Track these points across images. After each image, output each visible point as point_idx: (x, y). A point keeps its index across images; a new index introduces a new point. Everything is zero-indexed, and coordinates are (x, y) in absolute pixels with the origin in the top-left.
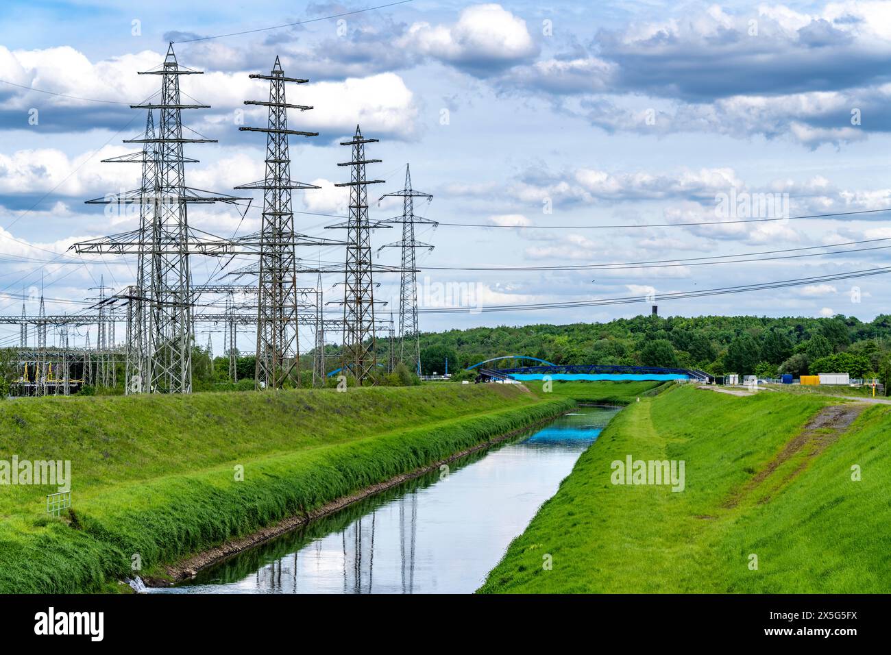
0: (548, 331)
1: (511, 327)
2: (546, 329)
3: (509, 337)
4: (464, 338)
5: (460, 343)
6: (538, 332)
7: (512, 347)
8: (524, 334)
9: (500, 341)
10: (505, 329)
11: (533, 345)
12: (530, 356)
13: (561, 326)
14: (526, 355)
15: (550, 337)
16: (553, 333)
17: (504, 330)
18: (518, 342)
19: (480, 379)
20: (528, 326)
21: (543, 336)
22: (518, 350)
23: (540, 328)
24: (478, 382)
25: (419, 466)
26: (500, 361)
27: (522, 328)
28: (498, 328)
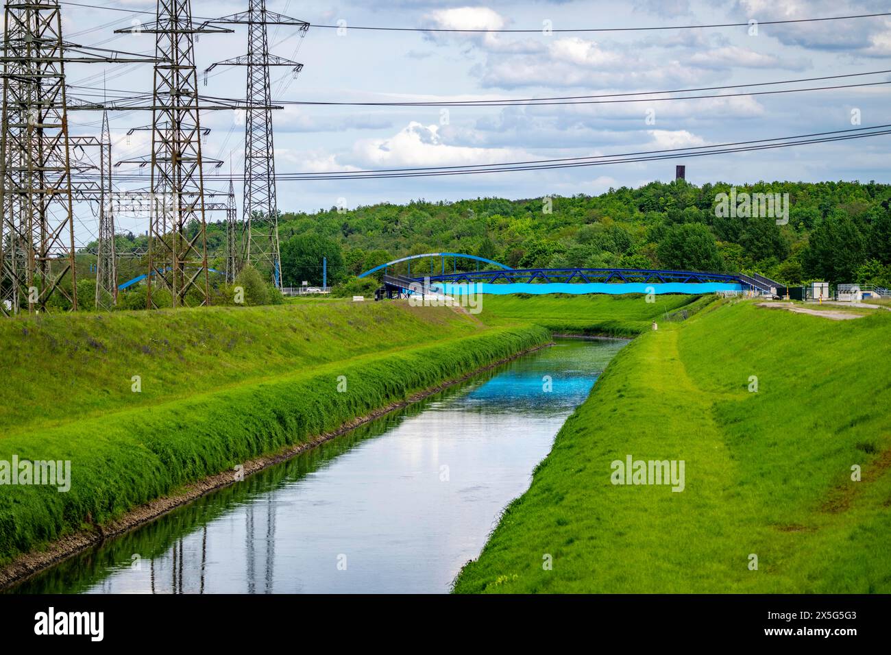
0: (498, 209)
1: (434, 202)
2: (493, 206)
3: (430, 221)
4: (353, 223)
5: (347, 230)
6: (480, 211)
7: (435, 238)
8: (455, 215)
9: (416, 227)
10: (422, 206)
11: (471, 235)
12: (467, 252)
13: (520, 202)
14: (461, 252)
15: (501, 220)
16: (505, 214)
17: (422, 209)
18: (447, 229)
19: (383, 292)
20: (462, 202)
21: (488, 219)
22: (447, 242)
23: (484, 205)
24: (380, 297)
25: (288, 442)
26: (416, 261)
27: (452, 206)
28: (412, 204)
